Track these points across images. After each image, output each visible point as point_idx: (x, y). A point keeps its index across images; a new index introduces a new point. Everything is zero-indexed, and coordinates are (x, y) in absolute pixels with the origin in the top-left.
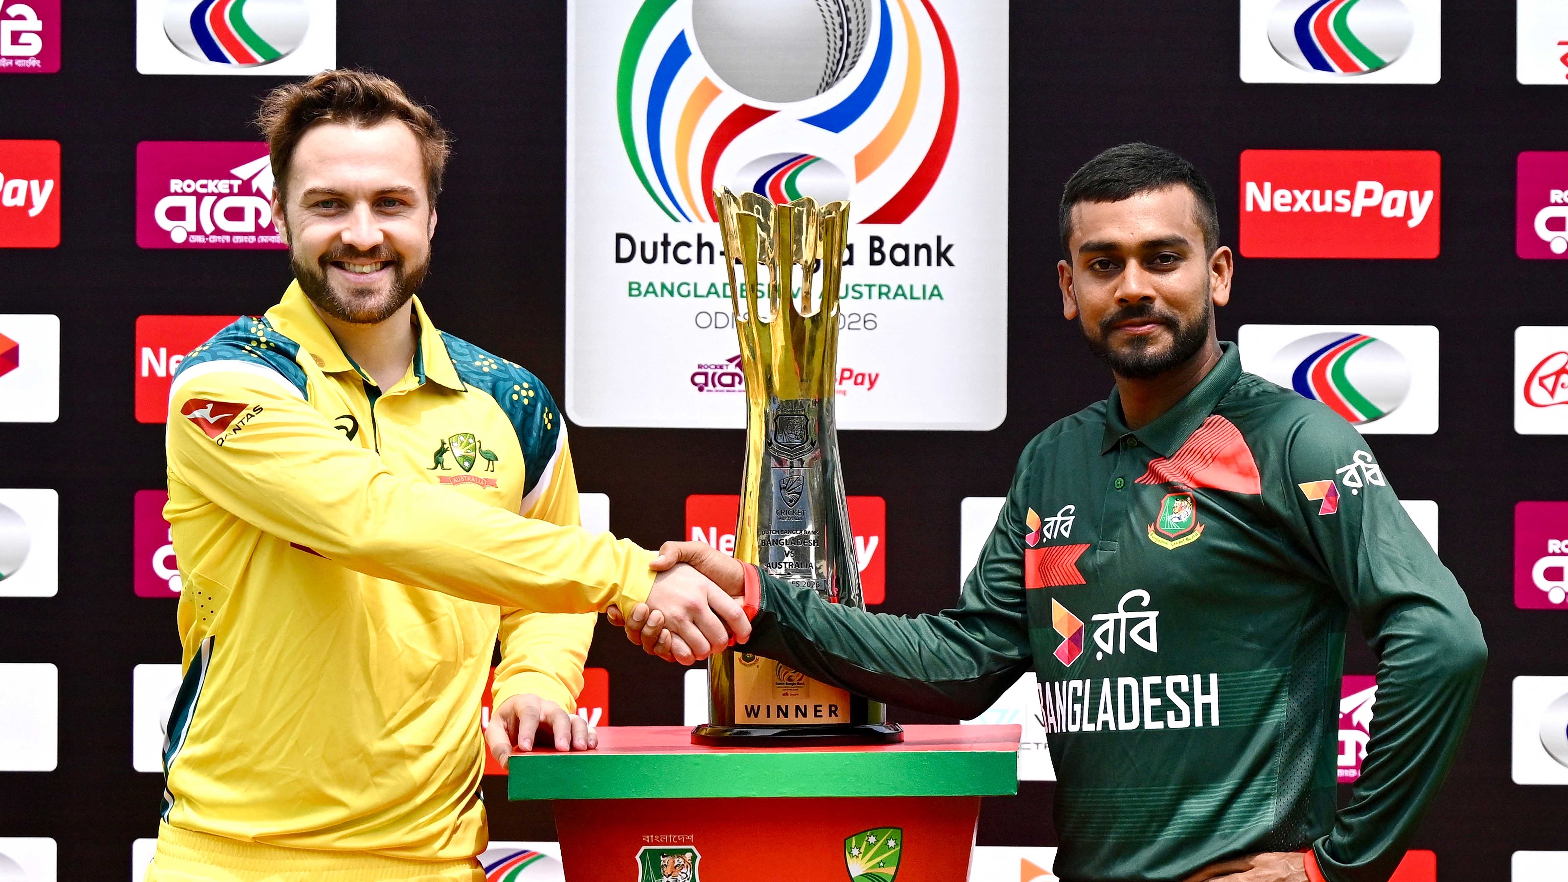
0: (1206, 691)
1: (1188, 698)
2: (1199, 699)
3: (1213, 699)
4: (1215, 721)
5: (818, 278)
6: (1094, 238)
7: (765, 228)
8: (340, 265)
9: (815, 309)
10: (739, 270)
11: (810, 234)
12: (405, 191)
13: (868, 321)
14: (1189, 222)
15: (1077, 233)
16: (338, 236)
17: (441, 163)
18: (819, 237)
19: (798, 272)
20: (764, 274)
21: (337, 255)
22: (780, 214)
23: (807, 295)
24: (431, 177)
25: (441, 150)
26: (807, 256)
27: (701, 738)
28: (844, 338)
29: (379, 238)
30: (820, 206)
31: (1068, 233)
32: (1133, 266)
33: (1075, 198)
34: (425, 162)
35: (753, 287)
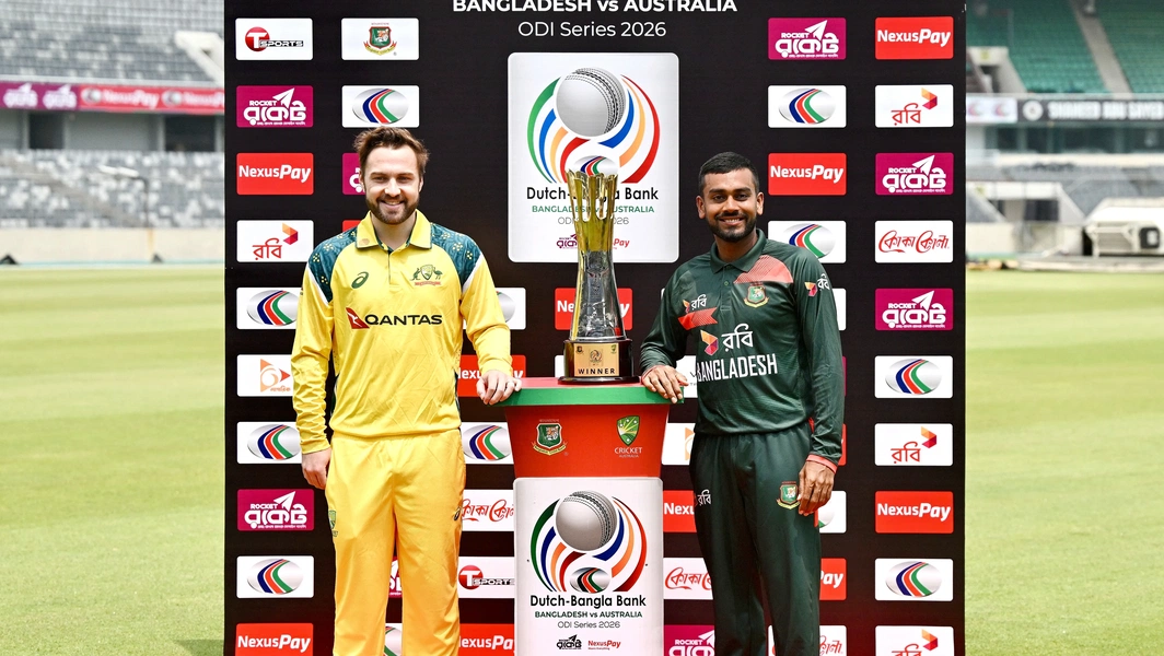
0: (772, 361)
1: (765, 363)
2: (770, 364)
3: (774, 363)
4: (776, 372)
5: (606, 204)
6: (716, 187)
7: (585, 185)
8: (384, 202)
9: (605, 216)
10: (575, 201)
11: (603, 187)
12: (410, 174)
13: (625, 221)
14: (751, 183)
15: (708, 186)
16: (383, 191)
17: (424, 163)
18: (606, 188)
19: (598, 201)
20: (585, 203)
21: (383, 198)
22: (591, 179)
23: (602, 211)
24: (420, 168)
25: (425, 157)
26: (601, 195)
27: (562, 381)
28: (615, 226)
29: (399, 192)
30: (606, 176)
31: (703, 186)
32: (730, 198)
33: (706, 171)
34: (418, 162)
35: (581, 207)
